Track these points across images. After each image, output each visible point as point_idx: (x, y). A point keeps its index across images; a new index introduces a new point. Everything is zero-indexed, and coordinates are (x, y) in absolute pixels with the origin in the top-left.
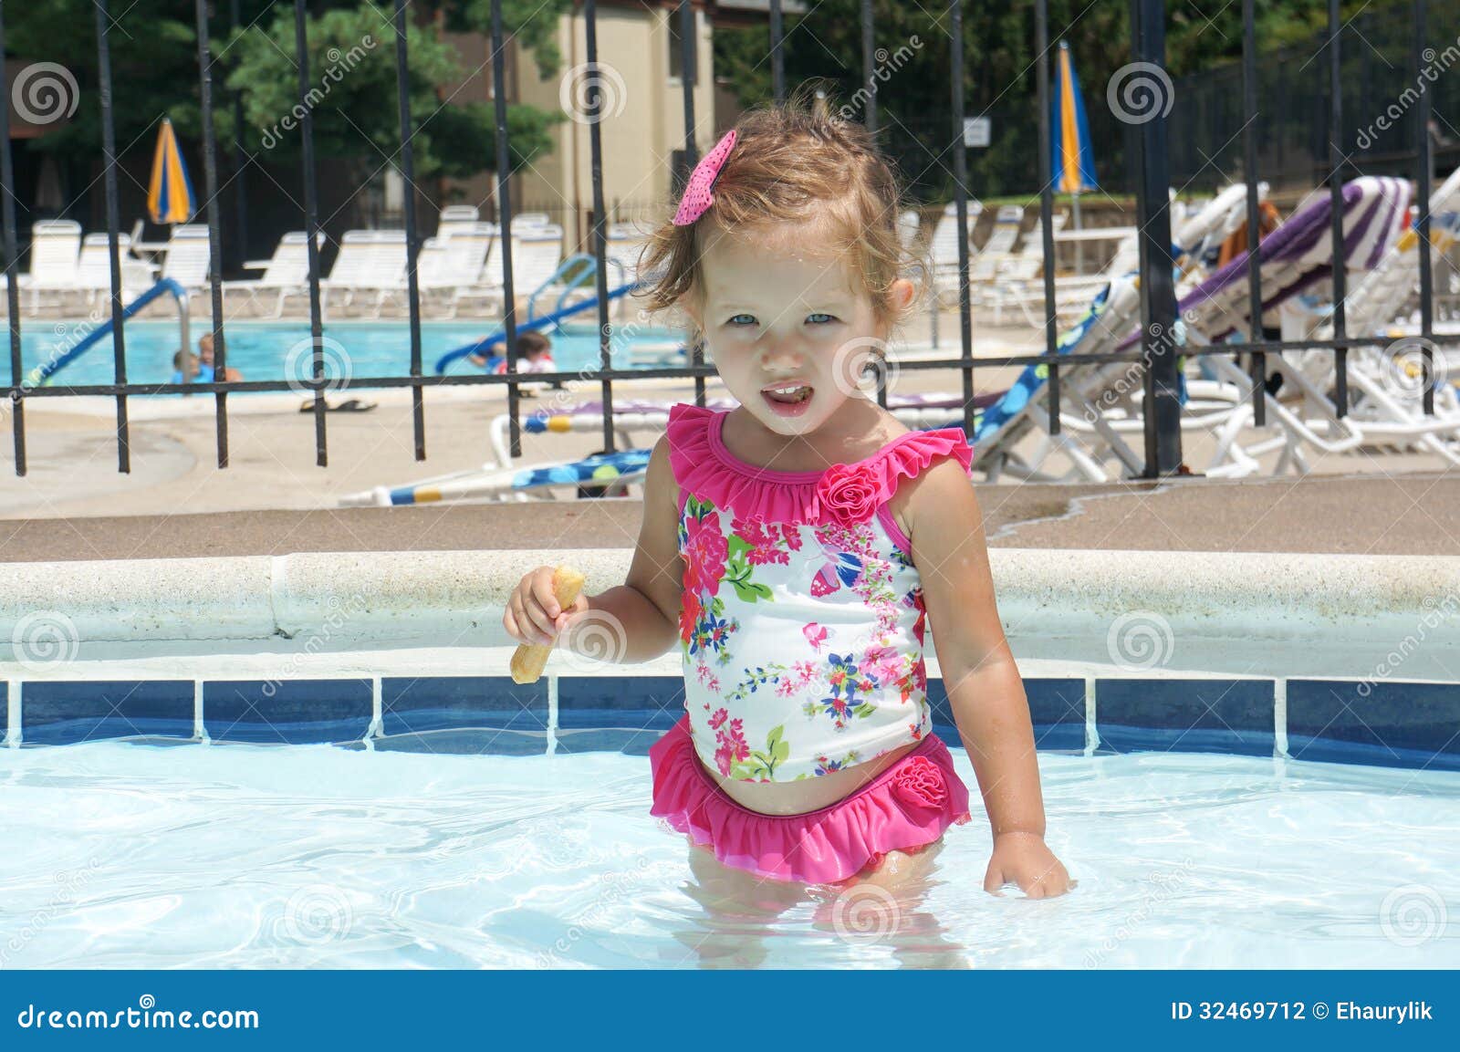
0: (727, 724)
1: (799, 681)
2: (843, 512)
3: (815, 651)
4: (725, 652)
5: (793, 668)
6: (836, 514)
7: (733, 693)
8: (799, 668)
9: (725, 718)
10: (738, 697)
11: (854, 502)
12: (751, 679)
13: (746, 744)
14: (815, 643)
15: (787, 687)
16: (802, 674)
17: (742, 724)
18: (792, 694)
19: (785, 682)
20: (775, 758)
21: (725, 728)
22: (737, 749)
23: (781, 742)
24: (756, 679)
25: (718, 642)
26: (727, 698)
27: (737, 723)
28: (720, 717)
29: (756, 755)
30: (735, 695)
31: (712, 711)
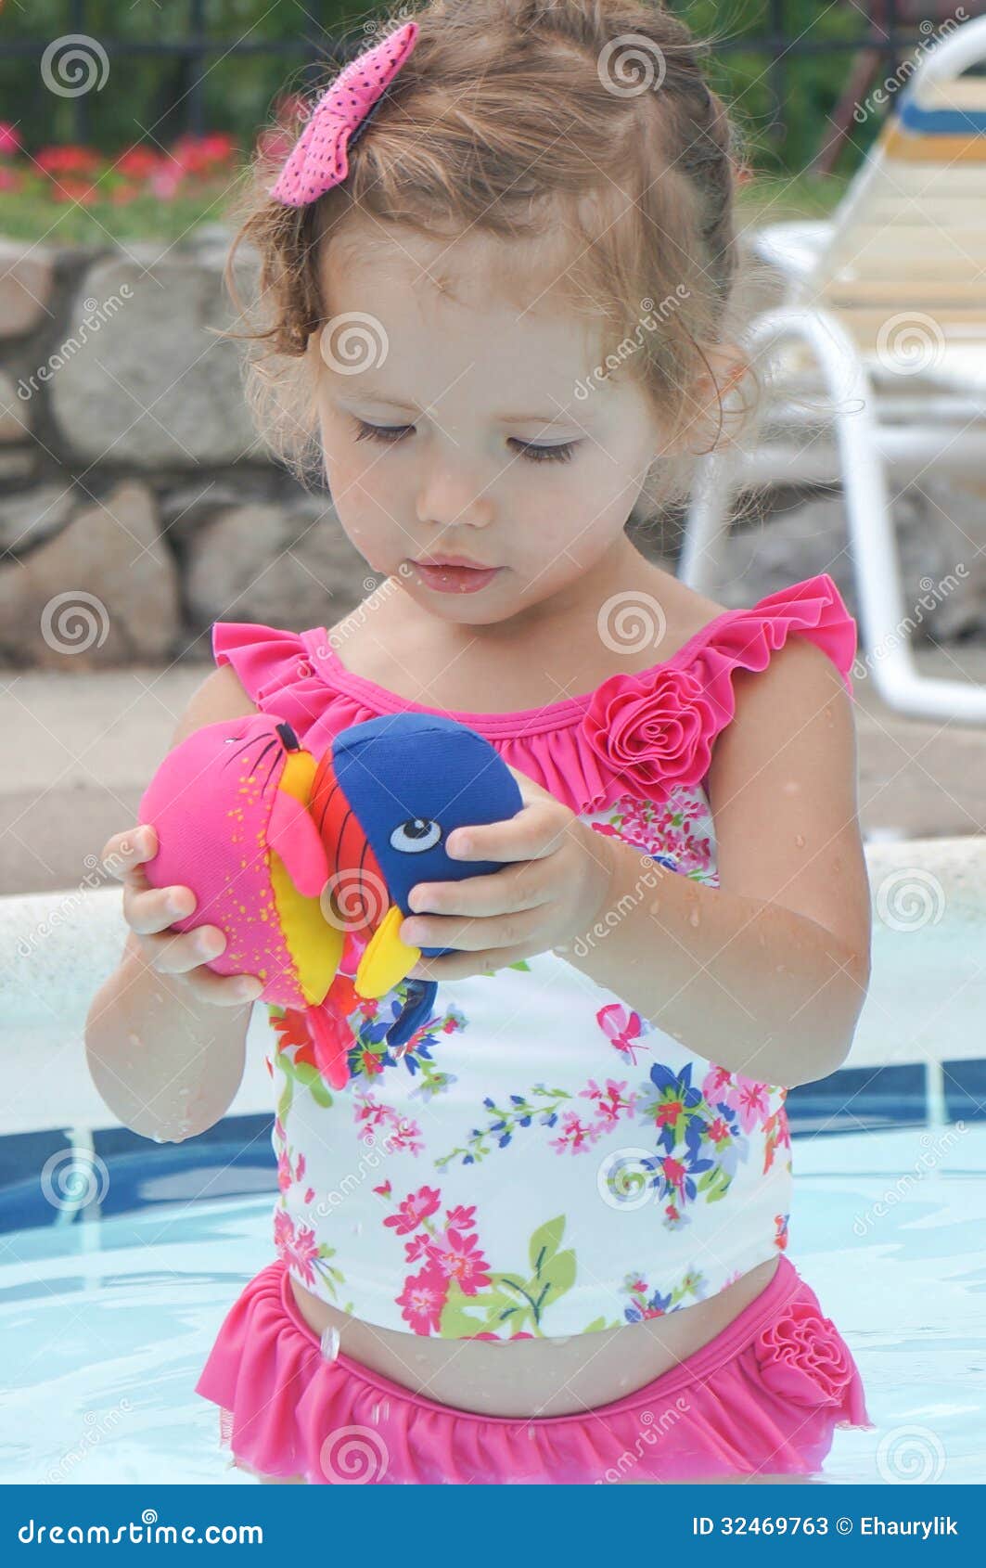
0: (439, 1221)
1: (596, 1120)
2: (646, 769)
3: (623, 1058)
4: (434, 1071)
5: (584, 1094)
6: (632, 775)
7: (457, 1151)
8: (595, 1095)
9: (433, 1207)
10: (468, 1159)
11: (664, 747)
12: (496, 1119)
13: (484, 1259)
14: (620, 1044)
15: (574, 1134)
16: (603, 1106)
17: (473, 1217)
18: (586, 1149)
19: (569, 1123)
20: (548, 1286)
21: (432, 1229)
22: (460, 1271)
23: (559, 1251)
24: (509, 1121)
25: (414, 1055)
26: (441, 1164)
27: (463, 1215)
28: (421, 1204)
29: (504, 1280)
30: (462, 1156)
31: (399, 1195)
